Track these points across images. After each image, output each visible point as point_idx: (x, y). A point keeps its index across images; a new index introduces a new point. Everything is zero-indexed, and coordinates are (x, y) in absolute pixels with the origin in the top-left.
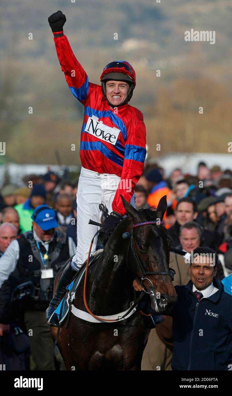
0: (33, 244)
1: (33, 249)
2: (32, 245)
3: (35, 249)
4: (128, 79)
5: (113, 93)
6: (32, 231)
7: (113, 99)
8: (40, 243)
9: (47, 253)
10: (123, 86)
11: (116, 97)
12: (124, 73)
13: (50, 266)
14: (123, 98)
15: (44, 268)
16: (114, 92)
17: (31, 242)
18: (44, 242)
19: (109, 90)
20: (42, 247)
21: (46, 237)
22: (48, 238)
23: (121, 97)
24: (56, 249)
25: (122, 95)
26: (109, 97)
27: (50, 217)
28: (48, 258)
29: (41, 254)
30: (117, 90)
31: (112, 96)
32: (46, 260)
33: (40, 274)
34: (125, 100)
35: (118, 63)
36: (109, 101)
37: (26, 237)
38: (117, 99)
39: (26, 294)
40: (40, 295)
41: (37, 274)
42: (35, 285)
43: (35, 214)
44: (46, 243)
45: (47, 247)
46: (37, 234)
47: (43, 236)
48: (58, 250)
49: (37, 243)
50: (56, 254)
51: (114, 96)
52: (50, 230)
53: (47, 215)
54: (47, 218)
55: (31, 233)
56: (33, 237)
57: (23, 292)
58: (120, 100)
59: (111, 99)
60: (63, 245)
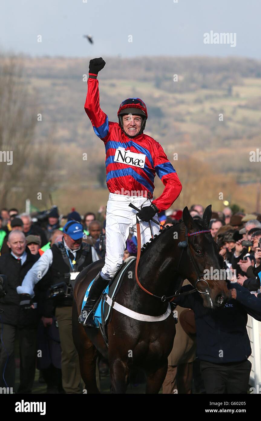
0: (64, 252)
1: (63, 256)
2: (62, 253)
3: (65, 256)
4: (142, 114)
5: (129, 125)
6: (63, 242)
7: (129, 131)
8: (69, 251)
9: (75, 259)
10: (137, 120)
11: (132, 129)
12: (139, 109)
13: (77, 270)
14: (138, 130)
15: (73, 272)
16: (131, 124)
17: (62, 250)
18: (73, 250)
19: (126, 123)
20: (71, 254)
21: (75, 246)
22: (77, 246)
23: (136, 128)
24: (82, 256)
25: (137, 127)
26: (126, 129)
27: (78, 229)
28: (76, 263)
29: (70, 260)
30: (133, 123)
31: (129, 128)
32: (74, 265)
33: (69, 276)
34: (140, 131)
35: (133, 100)
36: (125, 133)
37: (58, 246)
38: (133, 131)
39: (59, 292)
40: (72, 293)
41: (66, 277)
42: (68, 284)
43: (66, 228)
44: (74, 251)
45: (74, 254)
46: (67, 244)
47: (73, 245)
48: (83, 257)
49: (67, 251)
50: (82, 260)
51: (130, 128)
52: (78, 240)
53: (77, 228)
54: (77, 230)
55: (61, 243)
56: (63, 246)
57: (56, 291)
58: (136, 131)
59: (127, 131)
60: (88, 253)
